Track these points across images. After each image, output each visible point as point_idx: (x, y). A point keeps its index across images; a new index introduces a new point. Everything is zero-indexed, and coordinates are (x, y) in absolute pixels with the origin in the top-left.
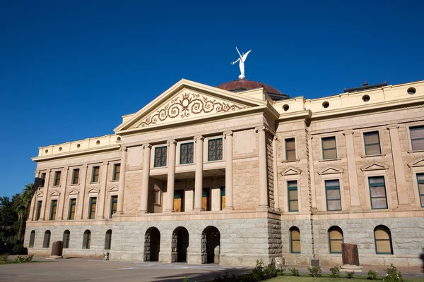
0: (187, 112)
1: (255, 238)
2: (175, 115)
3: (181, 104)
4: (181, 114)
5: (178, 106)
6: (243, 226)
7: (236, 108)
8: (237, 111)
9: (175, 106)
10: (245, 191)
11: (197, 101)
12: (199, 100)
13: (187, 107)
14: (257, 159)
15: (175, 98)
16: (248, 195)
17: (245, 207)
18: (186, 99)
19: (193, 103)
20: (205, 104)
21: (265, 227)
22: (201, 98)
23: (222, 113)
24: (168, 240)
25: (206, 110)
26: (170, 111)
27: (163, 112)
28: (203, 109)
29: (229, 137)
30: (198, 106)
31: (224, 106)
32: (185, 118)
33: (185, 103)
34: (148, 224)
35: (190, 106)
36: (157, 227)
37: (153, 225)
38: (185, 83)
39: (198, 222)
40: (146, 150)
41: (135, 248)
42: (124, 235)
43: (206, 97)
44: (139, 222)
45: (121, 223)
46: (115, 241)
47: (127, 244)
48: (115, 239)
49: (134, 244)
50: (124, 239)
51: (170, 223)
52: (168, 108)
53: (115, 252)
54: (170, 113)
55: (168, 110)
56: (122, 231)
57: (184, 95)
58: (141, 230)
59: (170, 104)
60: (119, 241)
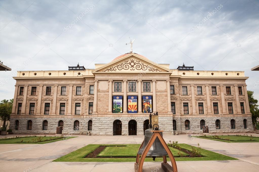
0: (133, 68)
1: (168, 124)
2: (127, 69)
3: (130, 64)
4: (130, 68)
5: (128, 64)
6: (162, 119)
7: (158, 71)
8: (158, 72)
9: (127, 64)
10: (162, 105)
11: (138, 64)
12: (139, 64)
13: (133, 66)
14: (167, 93)
15: (127, 61)
16: (163, 107)
17: (162, 112)
18: (133, 62)
19: (137, 65)
20: (142, 66)
21: (172, 120)
22: (140, 63)
23: (151, 72)
24: (126, 125)
25: (143, 69)
26: (124, 66)
27: (120, 66)
28: (142, 68)
29: (154, 83)
30: (139, 66)
31: (152, 69)
32: (132, 71)
33: (132, 64)
34: (114, 118)
35: (135, 66)
36: (120, 120)
37: (118, 118)
38: (133, 55)
39: (142, 117)
40: (111, 83)
41: (107, 129)
42: (100, 123)
43: (143, 63)
44: (109, 117)
45: (98, 118)
46: (95, 126)
47: (102, 127)
48: (95, 125)
49: (107, 127)
50: (101, 125)
51: (127, 118)
52: (123, 65)
53: (95, 132)
54: (124, 67)
55: (123, 66)
56: (99, 121)
57: (132, 60)
58: (111, 121)
59: (124, 63)
60: (98, 126)
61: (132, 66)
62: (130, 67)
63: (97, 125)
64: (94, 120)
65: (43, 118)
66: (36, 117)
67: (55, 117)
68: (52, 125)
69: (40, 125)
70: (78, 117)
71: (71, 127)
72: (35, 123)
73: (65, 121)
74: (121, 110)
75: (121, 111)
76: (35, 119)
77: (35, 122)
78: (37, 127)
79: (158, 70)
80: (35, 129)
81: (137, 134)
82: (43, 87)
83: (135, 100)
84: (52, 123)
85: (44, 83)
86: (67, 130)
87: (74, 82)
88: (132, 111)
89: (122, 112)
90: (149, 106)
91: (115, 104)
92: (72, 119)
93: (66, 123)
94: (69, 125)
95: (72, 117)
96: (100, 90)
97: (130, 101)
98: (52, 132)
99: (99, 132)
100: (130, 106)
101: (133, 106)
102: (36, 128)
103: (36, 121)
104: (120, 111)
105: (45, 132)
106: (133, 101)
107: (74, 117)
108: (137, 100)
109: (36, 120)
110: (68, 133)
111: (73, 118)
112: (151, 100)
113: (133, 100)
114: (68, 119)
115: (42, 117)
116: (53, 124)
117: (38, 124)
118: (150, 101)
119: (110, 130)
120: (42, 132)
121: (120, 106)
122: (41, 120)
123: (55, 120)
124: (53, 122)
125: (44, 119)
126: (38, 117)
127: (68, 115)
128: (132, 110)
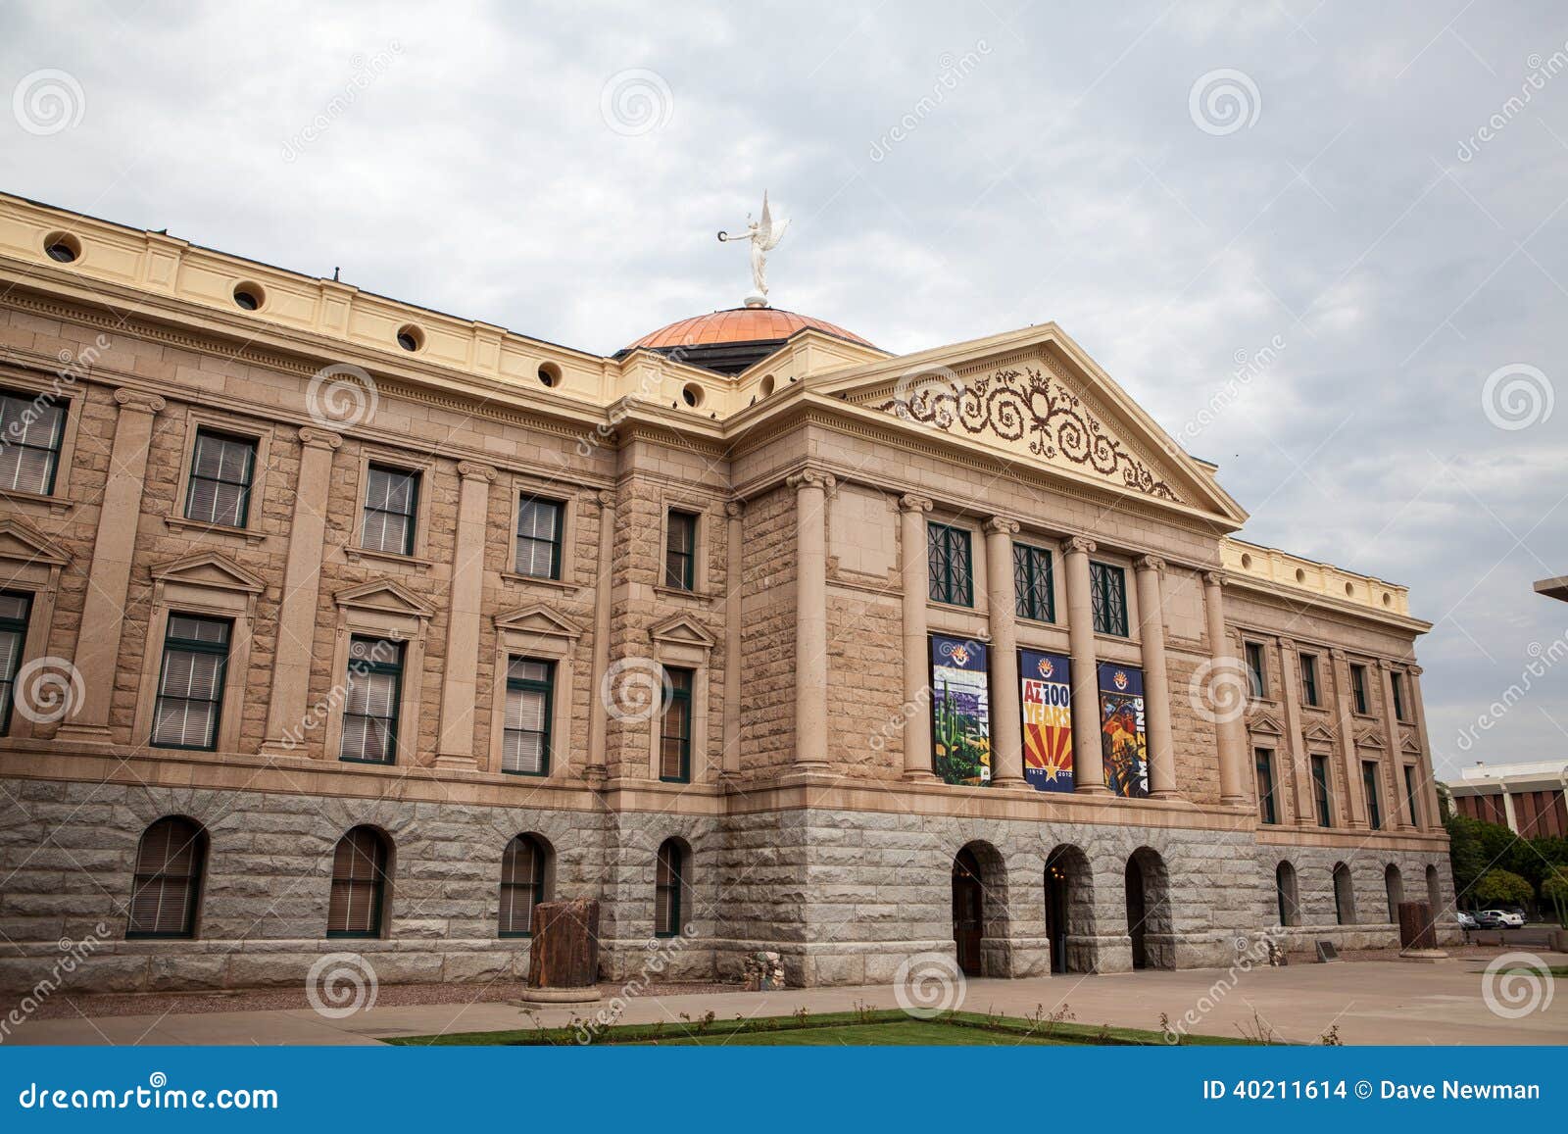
0: (1046, 440)
2: (1009, 432)
3: (1028, 401)
4: (1028, 435)
5: (1018, 401)
7: (1169, 497)
9: (1008, 396)
10: (1193, 748)
11: (1071, 418)
12: (1076, 417)
13: (1046, 421)
15: (1009, 370)
16: (1199, 761)
18: (1042, 392)
19: (1062, 417)
20: (1093, 439)
22: (1082, 412)
23: (1137, 493)
25: (1097, 463)
27: (971, 399)
28: (1089, 453)
29: (1154, 577)
30: (1075, 435)
31: (1139, 472)
32: (1042, 457)
33: (1040, 405)
34: (961, 826)
35: (1056, 422)
36: (995, 842)
37: (979, 831)
38: (1055, 340)
39: (1114, 830)
40: (916, 523)
41: (920, 929)
42: (868, 872)
43: (1096, 419)
44: (927, 817)
45: (852, 816)
46: (828, 901)
47: (886, 909)
48: (830, 890)
49: (915, 909)
50: (870, 890)
51: (1035, 831)
52: (987, 395)
53: (833, 952)
54: (995, 417)
55: (989, 400)
56: (858, 852)
57: (1034, 374)
58: (937, 853)
59: (994, 385)
60: (847, 899)
61: (1040, 423)
62: (1027, 428)
63: (848, 889)
64: (822, 842)
65: (156, 793)
66: (56, 767)
67: (299, 782)
68: (262, 881)
69: (109, 879)
70: (545, 799)
71: (472, 907)
72: (33, 842)
73: (418, 838)
74: (985, 758)
75: (985, 773)
76: (34, 798)
77: (37, 829)
78: (56, 901)
79: (1168, 491)
80: (23, 923)
81: (1099, 966)
82: (159, 415)
83: (1059, 686)
84: (265, 860)
85: (180, 379)
86: (438, 935)
87: (504, 444)
88: (1045, 773)
89: (988, 777)
90: (1133, 743)
91: (947, 709)
92: (485, 816)
93: (424, 855)
94: (452, 886)
95: (490, 795)
96: (841, 566)
97: (1034, 689)
98: (263, 967)
99: (866, 952)
100: (1034, 728)
101: (1050, 730)
102: (50, 913)
103: (45, 822)
104: (977, 768)
105: (170, 965)
106: (1054, 698)
107: (506, 796)
108: (1068, 687)
109: (44, 808)
110: (442, 968)
111: (497, 811)
112: (1141, 701)
113: (1050, 685)
114: (446, 818)
115: (142, 772)
116: (278, 861)
117: (71, 858)
118: (1136, 705)
119: (935, 938)
120: (132, 962)
121: (976, 725)
122: (125, 815)
123: (300, 821)
124: (281, 842)
125: (168, 809)
126: (77, 769)
127: (442, 769)
128: (1044, 767)
